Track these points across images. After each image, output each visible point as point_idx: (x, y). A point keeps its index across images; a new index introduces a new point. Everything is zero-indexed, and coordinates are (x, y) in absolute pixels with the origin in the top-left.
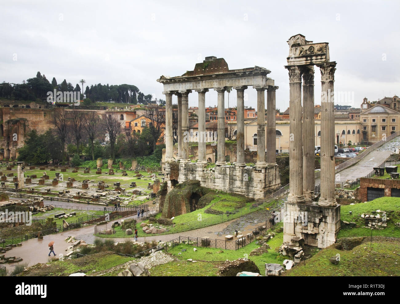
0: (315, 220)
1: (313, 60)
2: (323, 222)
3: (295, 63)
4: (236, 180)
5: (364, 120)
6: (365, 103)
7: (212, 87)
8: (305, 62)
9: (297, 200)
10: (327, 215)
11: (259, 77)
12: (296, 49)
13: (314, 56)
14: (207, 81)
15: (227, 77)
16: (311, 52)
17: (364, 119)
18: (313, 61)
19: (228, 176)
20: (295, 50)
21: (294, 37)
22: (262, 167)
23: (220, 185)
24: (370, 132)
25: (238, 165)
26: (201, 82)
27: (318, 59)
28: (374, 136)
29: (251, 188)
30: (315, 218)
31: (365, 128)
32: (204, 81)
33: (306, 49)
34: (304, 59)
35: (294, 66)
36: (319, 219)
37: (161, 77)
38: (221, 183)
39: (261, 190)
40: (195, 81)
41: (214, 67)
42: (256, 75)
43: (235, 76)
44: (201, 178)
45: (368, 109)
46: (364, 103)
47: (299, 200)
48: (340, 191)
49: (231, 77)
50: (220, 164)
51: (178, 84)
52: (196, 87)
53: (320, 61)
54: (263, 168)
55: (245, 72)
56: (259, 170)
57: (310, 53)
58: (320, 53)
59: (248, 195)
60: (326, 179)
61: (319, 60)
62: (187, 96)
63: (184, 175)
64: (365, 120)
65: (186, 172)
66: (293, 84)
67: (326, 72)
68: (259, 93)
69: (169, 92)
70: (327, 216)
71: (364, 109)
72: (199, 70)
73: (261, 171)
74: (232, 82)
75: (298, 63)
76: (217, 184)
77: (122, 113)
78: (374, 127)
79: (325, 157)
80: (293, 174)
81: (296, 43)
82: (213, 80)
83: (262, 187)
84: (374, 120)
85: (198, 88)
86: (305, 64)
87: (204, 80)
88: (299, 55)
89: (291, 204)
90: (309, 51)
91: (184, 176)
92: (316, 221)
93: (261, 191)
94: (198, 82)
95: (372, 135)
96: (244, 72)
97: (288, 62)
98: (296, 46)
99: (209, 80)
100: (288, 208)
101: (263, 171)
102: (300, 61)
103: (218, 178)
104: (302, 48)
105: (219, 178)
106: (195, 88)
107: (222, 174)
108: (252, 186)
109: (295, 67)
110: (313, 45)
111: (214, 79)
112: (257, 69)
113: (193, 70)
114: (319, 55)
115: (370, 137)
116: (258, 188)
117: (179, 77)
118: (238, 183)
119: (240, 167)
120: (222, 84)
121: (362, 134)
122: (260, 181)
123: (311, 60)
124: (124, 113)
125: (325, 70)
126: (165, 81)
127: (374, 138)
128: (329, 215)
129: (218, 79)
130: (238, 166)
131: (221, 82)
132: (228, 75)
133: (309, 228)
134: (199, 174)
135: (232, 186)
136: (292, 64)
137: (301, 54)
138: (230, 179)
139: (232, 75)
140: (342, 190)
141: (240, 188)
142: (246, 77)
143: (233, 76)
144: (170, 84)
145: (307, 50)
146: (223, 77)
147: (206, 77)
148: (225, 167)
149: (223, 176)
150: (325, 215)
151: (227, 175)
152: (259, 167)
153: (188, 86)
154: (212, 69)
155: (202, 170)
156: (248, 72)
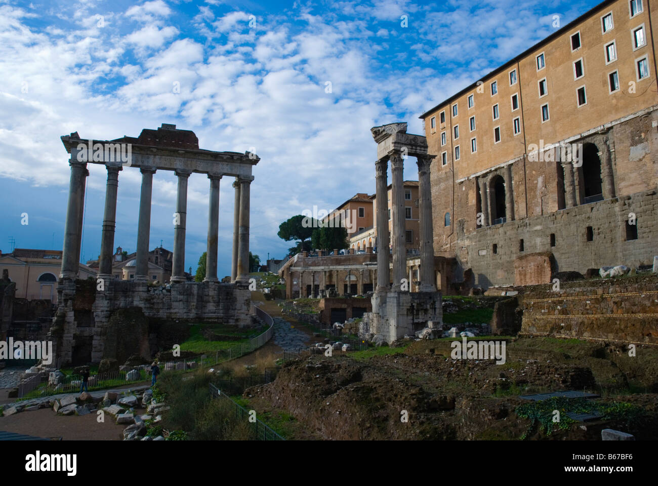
4: (209, 302)
6: (119, 253)
7: (172, 167)
8: (410, 150)
11: (248, 165)
13: (418, 146)
14: (164, 157)
15: (200, 157)
16: (415, 142)
17: (117, 274)
19: (196, 297)
20: (400, 136)
23: (181, 311)
26: (152, 156)
27: (421, 150)
29: (233, 311)
32: (157, 157)
34: (410, 147)
38: (182, 308)
40: (140, 154)
41: (177, 140)
43: (212, 159)
44: (143, 302)
45: (122, 261)
46: (116, 254)
49: (205, 158)
50: (182, 280)
55: (232, 156)
56: (243, 286)
59: (227, 322)
65: (113, 295)
71: (117, 262)
72: (149, 139)
73: (247, 286)
74: (206, 166)
76: (174, 310)
82: (175, 158)
83: (249, 309)
84: (132, 276)
85: (146, 164)
87: (158, 155)
91: (108, 301)
92: (427, 307)
94: (147, 156)
99: (168, 156)
105: (179, 301)
106: (140, 163)
107: (184, 294)
111: (177, 157)
113: (137, 137)
116: (242, 311)
118: (211, 307)
120: (189, 165)
122: (246, 300)
125: (426, 162)
128: (437, 299)
129: (184, 158)
131: (189, 162)
134: (140, 297)
135: (202, 311)
136: (398, 149)
137: (406, 142)
138: (198, 301)
141: (214, 313)
143: (209, 158)
146: (192, 156)
147: (163, 151)
149: (185, 297)
151: (193, 295)
154: (173, 142)
155: (146, 290)
156: (237, 157)
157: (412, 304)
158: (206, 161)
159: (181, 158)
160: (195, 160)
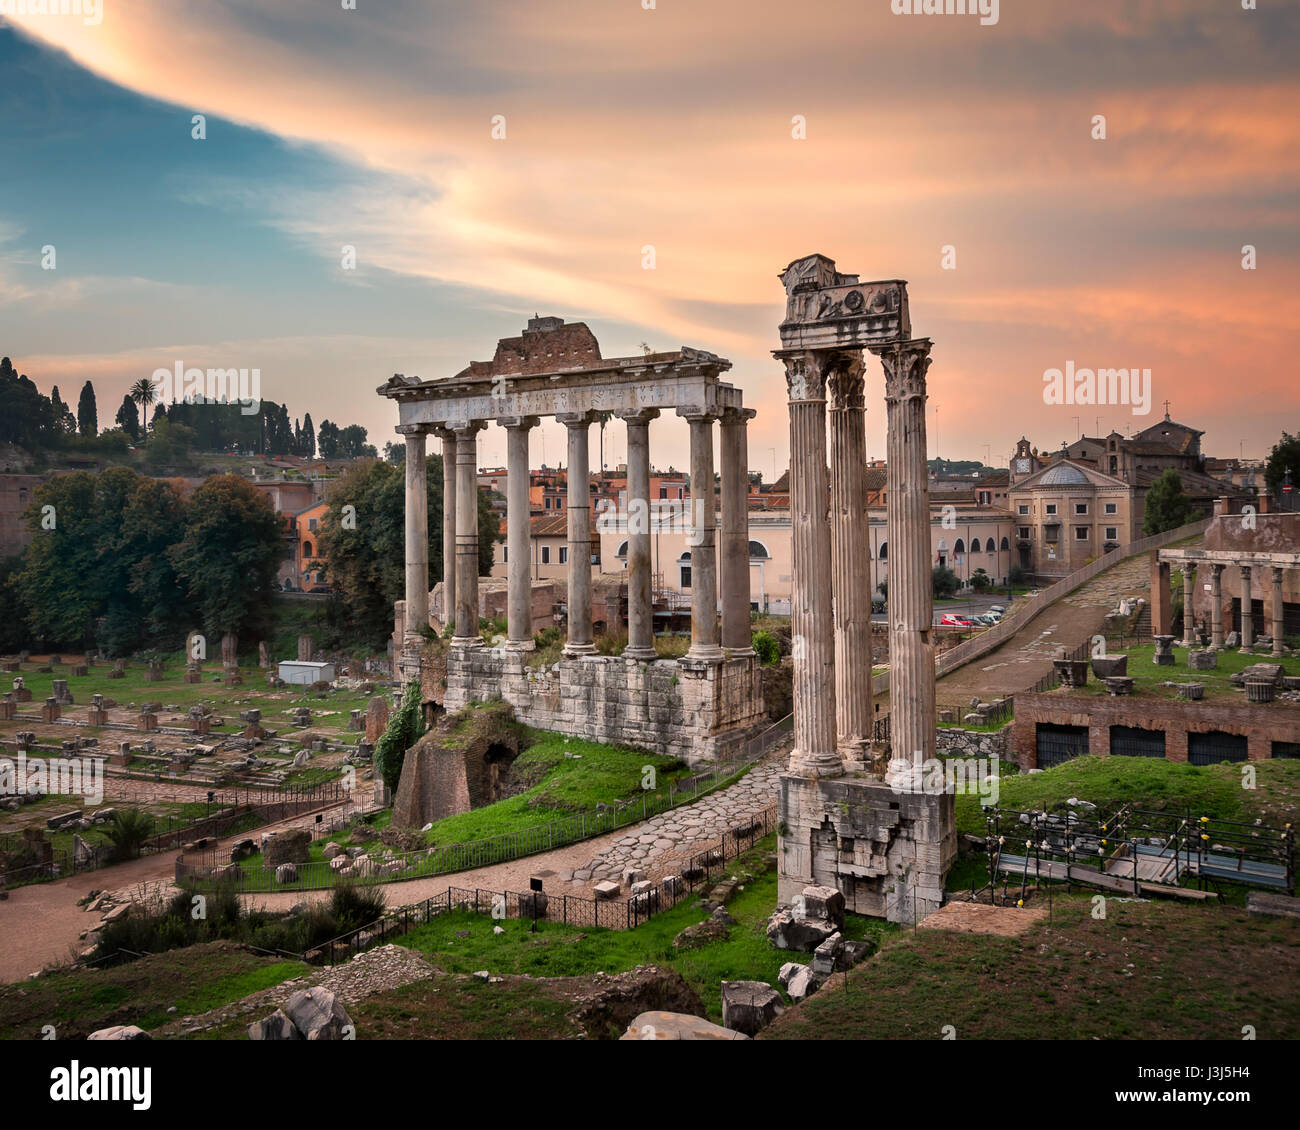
0: (877, 832)
1: (860, 332)
2: (902, 838)
3: (805, 341)
4: (627, 703)
5: (1021, 507)
6: (1024, 454)
7: (549, 412)
8: (835, 338)
9: (820, 769)
10: (913, 818)
11: (695, 380)
12: (808, 299)
13: (863, 320)
14: (534, 393)
15: (597, 381)
16: (853, 310)
17: (1021, 503)
18: (859, 336)
19: (603, 691)
20: (803, 302)
21: (801, 261)
22: (707, 662)
23: (577, 717)
24: (1040, 546)
25: (631, 655)
26: (516, 395)
27: (876, 331)
28: (1054, 556)
29: (675, 727)
30: (876, 827)
31: (1025, 532)
32: (524, 394)
33: (838, 301)
34: (834, 330)
35: (804, 352)
36: (891, 830)
37: (391, 380)
38: (579, 712)
39: (705, 732)
41: (556, 351)
42: (687, 373)
43: (621, 379)
44: (515, 695)
45: (1032, 473)
46: (1018, 456)
47: (824, 770)
48: (952, 735)
49: (608, 381)
50: (578, 653)
51: (445, 401)
52: (501, 412)
53: (882, 338)
54: (711, 664)
55: (652, 366)
56: (697, 672)
57: (850, 311)
58: (879, 311)
59: (665, 750)
60: (908, 701)
61: (879, 335)
62: (474, 440)
63: (462, 687)
64: (1023, 509)
65: (470, 678)
66: (801, 406)
67: (899, 370)
68: (696, 432)
69: (416, 428)
70: (914, 821)
71: (1022, 474)
72: (509, 360)
73: (704, 672)
74: (612, 397)
75: (814, 341)
76: (567, 715)
77: (269, 488)
78: (1052, 528)
79: (902, 633)
80: (806, 686)
81: (806, 281)
82: (554, 391)
83: (710, 725)
84: (1051, 509)
85: (507, 414)
86: (836, 345)
87: (524, 391)
88: (818, 317)
89: (798, 782)
90: (848, 306)
91: (463, 690)
92: (881, 835)
93: (707, 738)
94: (508, 395)
95: (1045, 553)
96: (648, 367)
97: (784, 339)
98: (806, 291)
99: (541, 389)
100: (790, 795)
101: (710, 675)
102: (819, 336)
103: (572, 695)
104: (827, 298)
105: (574, 697)
106: (497, 414)
107: (583, 683)
108: (677, 720)
109: (804, 354)
110: (859, 289)
111: (556, 388)
112: (689, 355)
113: (491, 359)
114: (878, 318)
115: (1040, 561)
116: (695, 729)
117: (447, 379)
118: (632, 713)
119: (637, 660)
120: (580, 402)
121: (1015, 550)
122: (703, 704)
123: (855, 333)
124: (273, 488)
125: (896, 365)
126: (402, 393)
127: (1053, 563)
128: (919, 815)
129: (570, 387)
130: (633, 658)
131: (579, 396)
132: (597, 375)
133: (858, 857)
134: (511, 685)
135: (616, 722)
136: (796, 344)
137: (822, 316)
138: (607, 700)
139: (612, 374)
140: (959, 732)
141: (639, 728)
142: (655, 383)
143: (615, 378)
144: (420, 403)
145: (840, 304)
146: (582, 381)
147: (532, 381)
148: (592, 662)
149: (584, 688)
150: (907, 815)
151: (599, 686)
152: (700, 663)
153: (475, 407)
154: (550, 355)
155: (520, 671)
156: (662, 367)
157: (827, 817)
158: (610, 387)
159: (564, 390)
160: (589, 388)
